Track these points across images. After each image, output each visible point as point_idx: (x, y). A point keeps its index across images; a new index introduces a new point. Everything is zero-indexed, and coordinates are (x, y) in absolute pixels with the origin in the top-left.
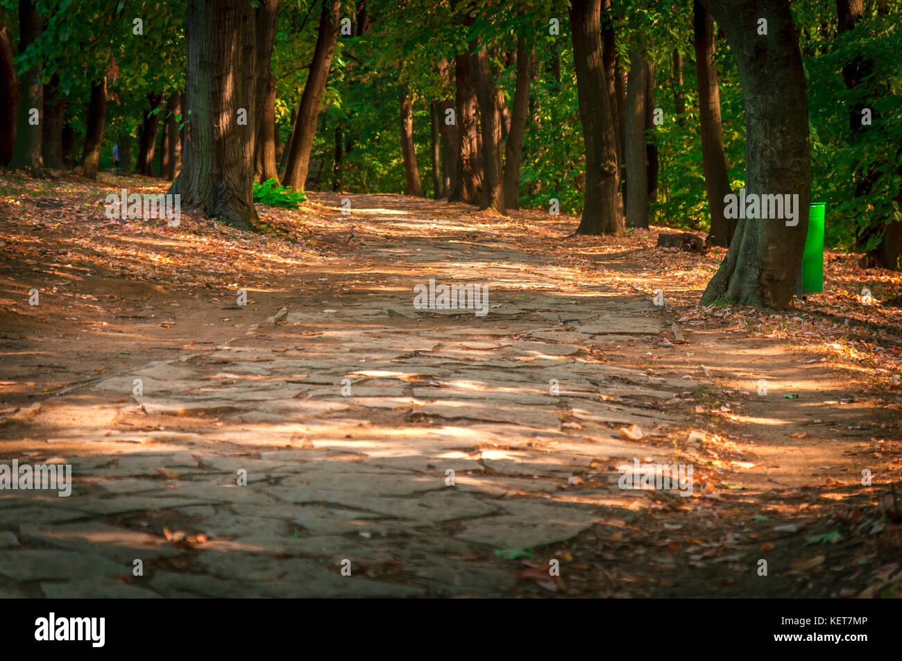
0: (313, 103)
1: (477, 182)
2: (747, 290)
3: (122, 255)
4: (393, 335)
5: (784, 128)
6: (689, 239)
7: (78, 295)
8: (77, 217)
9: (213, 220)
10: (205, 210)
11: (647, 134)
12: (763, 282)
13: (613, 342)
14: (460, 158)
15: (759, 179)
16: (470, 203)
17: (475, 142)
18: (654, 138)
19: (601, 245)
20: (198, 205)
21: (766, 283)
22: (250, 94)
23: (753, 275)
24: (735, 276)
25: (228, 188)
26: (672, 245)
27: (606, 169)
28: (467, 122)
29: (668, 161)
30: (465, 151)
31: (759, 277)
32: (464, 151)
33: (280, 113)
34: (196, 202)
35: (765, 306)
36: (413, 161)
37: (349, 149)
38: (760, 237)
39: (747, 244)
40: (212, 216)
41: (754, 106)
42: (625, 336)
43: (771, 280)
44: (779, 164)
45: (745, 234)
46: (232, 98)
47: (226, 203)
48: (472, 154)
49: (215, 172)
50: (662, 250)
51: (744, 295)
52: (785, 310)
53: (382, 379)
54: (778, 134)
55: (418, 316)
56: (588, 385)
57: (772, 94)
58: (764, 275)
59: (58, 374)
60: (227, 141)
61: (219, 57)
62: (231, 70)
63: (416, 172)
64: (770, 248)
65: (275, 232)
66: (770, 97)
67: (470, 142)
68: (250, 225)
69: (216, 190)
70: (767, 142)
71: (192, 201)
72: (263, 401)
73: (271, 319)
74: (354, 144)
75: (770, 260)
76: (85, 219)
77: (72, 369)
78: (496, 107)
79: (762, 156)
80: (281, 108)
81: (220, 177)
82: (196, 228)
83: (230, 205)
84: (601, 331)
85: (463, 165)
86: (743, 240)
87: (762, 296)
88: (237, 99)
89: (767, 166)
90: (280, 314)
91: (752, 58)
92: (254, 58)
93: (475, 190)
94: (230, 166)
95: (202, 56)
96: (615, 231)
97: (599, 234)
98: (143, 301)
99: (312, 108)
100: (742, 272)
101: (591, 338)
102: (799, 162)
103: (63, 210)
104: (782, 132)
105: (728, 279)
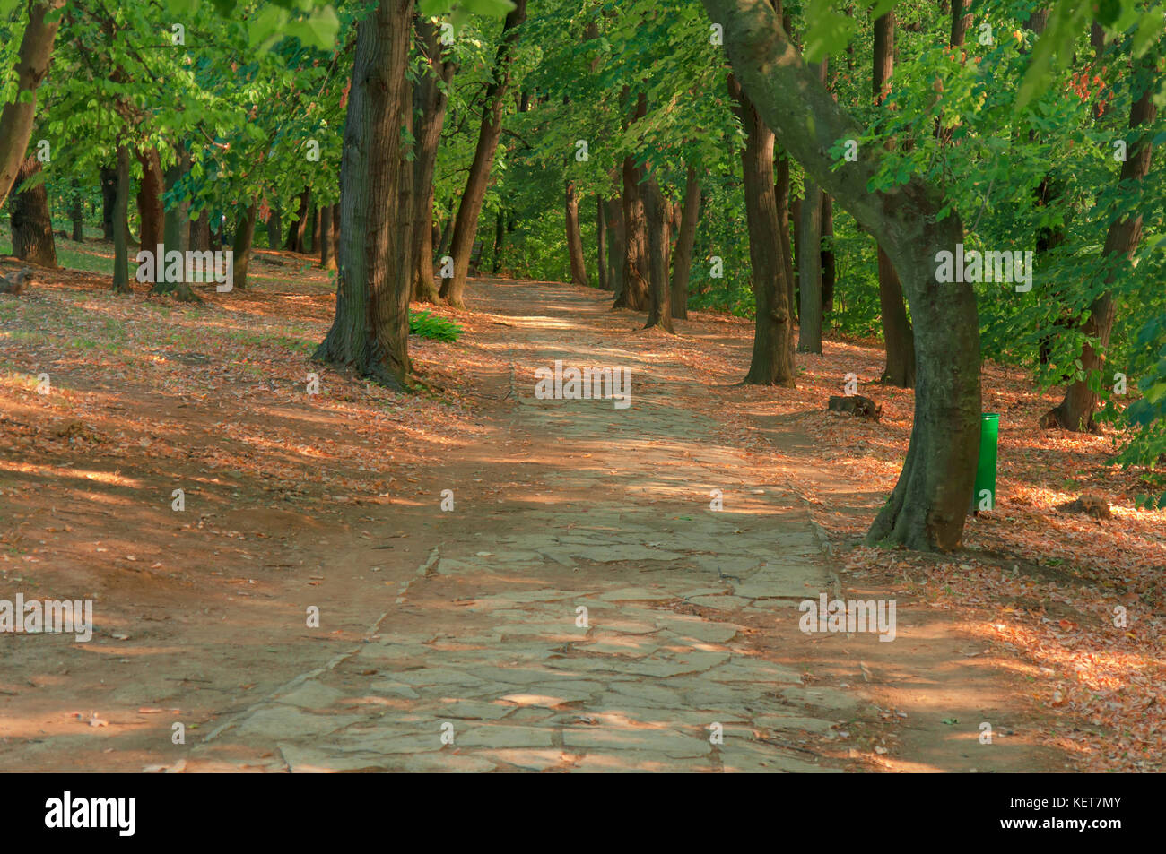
0: (473, 208)
1: (643, 286)
2: (914, 531)
3: (271, 449)
4: (547, 606)
5: (955, 367)
6: (862, 403)
7: (224, 532)
8: (225, 378)
9: (365, 380)
10: (358, 368)
11: (823, 241)
12: (931, 522)
13: (772, 611)
14: (627, 262)
15: (928, 417)
16: (636, 310)
17: (642, 245)
18: (831, 245)
19: (770, 400)
20: (351, 363)
21: (934, 524)
22: (407, 241)
23: (920, 515)
24: (902, 515)
25: (382, 346)
26: (843, 409)
27: (778, 316)
28: (635, 223)
29: (845, 267)
30: (633, 255)
31: (927, 517)
32: (631, 254)
33: (437, 216)
34: (348, 360)
35: (933, 549)
36: (578, 245)
37: (510, 229)
38: (928, 476)
39: (915, 482)
40: (365, 375)
41: (924, 343)
42: (785, 602)
43: (939, 520)
44: (948, 403)
45: (913, 472)
46: (387, 254)
47: (379, 362)
48: (639, 258)
49: (368, 329)
50: (832, 415)
51: (911, 536)
52: (953, 551)
53: (531, 707)
54: (949, 373)
55: (574, 563)
56: (742, 711)
57: (943, 332)
58: (932, 516)
59: (203, 692)
60: (381, 298)
61: (374, 212)
62: (387, 224)
63: (580, 256)
64: (938, 488)
65: (429, 390)
66: (941, 335)
67: (638, 245)
68: (404, 386)
69: (368, 348)
70: (937, 380)
71: (344, 359)
72: (410, 754)
73: (423, 570)
74: (516, 224)
75: (938, 499)
76: (232, 380)
77: (218, 683)
78: (664, 220)
79: (931, 394)
80: (439, 212)
81: (374, 334)
82: (347, 394)
83: (383, 364)
84: (761, 595)
85: (629, 269)
86: (911, 479)
87: (930, 538)
88: (392, 254)
89: (936, 404)
90: (432, 560)
91: (923, 294)
92: (411, 202)
93: (642, 296)
94: (385, 322)
95: (356, 210)
96: (785, 380)
97: (768, 384)
98: (291, 539)
99: (472, 213)
100: (910, 512)
101: (751, 604)
102: (970, 402)
103: (210, 369)
104: (953, 371)
105: (895, 518)
